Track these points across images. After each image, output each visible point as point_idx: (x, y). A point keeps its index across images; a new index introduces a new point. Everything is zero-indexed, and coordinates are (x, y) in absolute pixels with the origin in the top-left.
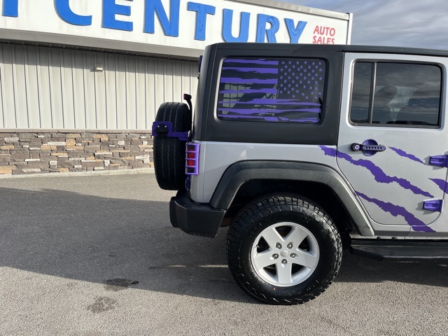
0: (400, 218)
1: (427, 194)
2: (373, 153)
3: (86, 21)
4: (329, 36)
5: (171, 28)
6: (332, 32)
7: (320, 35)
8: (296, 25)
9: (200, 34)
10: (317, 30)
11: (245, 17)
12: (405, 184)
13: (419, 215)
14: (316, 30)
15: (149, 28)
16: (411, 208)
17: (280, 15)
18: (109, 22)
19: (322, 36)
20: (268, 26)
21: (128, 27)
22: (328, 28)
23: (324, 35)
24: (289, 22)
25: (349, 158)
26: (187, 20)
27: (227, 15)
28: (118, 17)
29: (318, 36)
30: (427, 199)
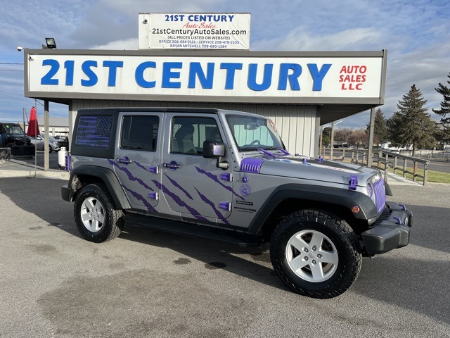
0: (141, 201)
1: (150, 189)
2: (127, 163)
3: (152, 85)
4: (358, 73)
5: (208, 83)
6: (363, 70)
7: (347, 74)
8: (319, 68)
9: (229, 84)
10: (344, 69)
11: (268, 68)
12: (141, 182)
13: (149, 201)
14: (342, 70)
15: (191, 85)
16: (145, 196)
17: (303, 62)
18: (166, 84)
19: (350, 75)
20: (291, 72)
21: (177, 85)
22: (357, 67)
23: (353, 73)
24: (312, 68)
25: (118, 166)
26: (220, 76)
27: (253, 68)
28: (172, 80)
29: (345, 75)
30: (151, 192)
